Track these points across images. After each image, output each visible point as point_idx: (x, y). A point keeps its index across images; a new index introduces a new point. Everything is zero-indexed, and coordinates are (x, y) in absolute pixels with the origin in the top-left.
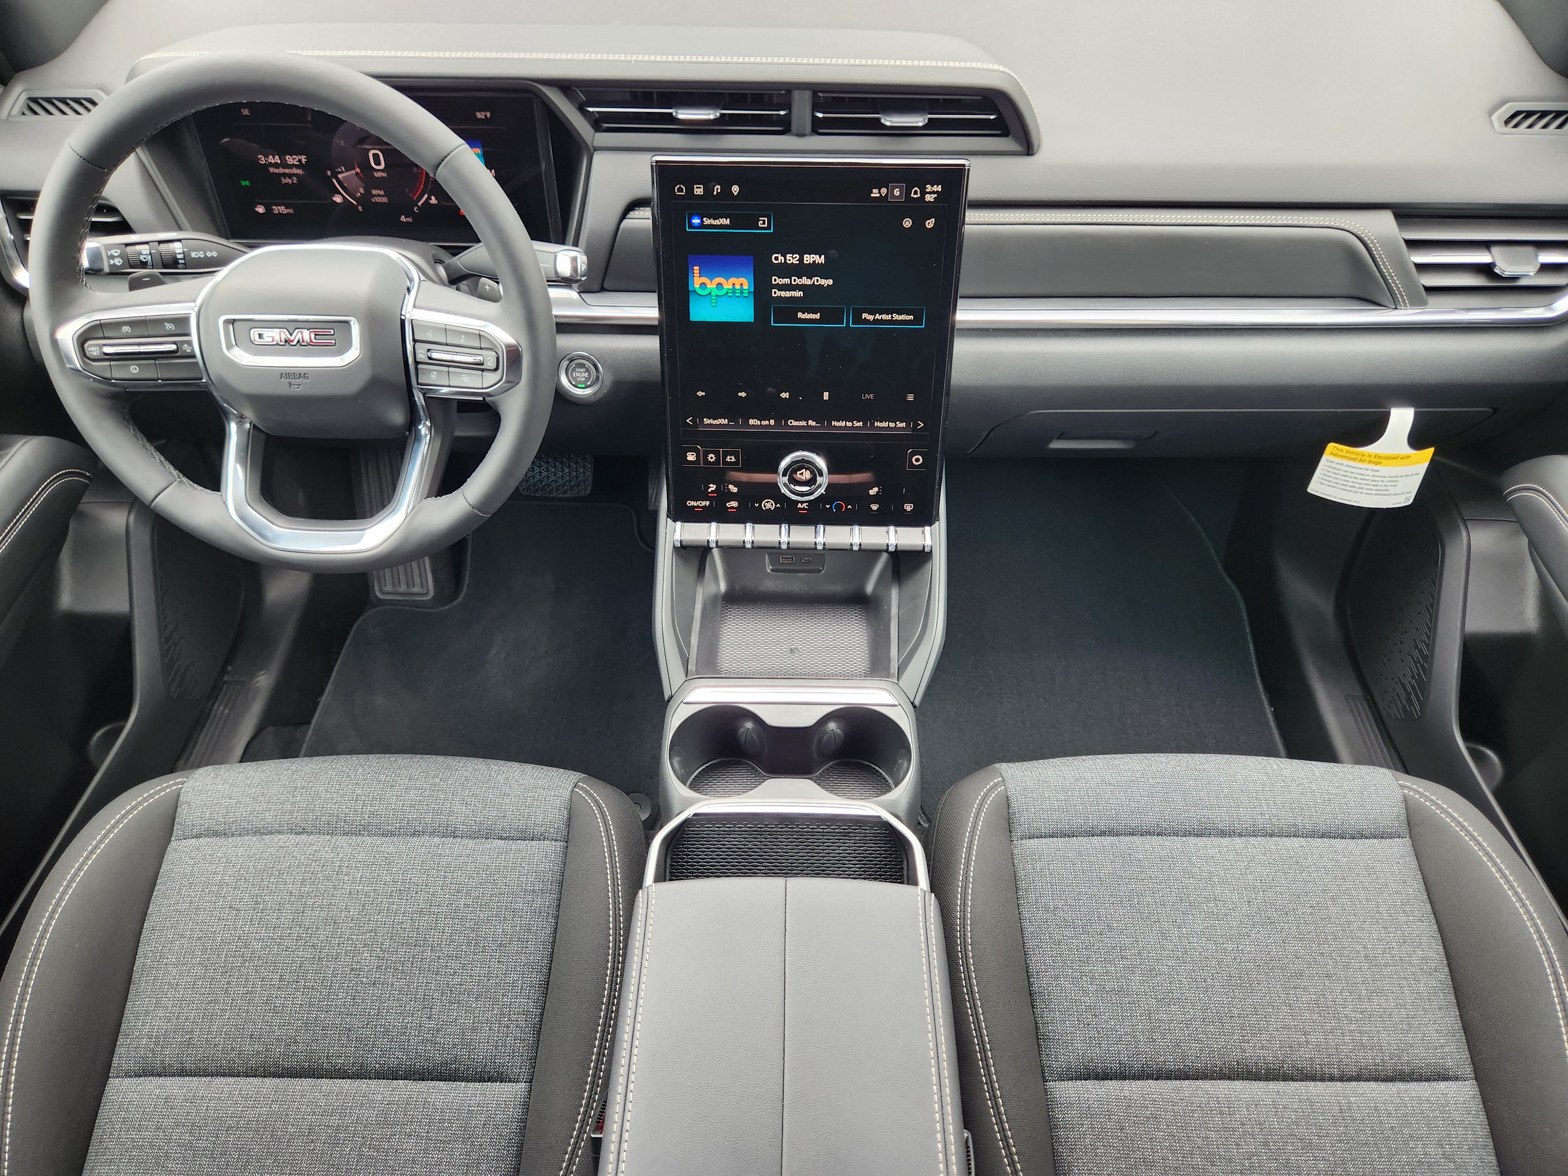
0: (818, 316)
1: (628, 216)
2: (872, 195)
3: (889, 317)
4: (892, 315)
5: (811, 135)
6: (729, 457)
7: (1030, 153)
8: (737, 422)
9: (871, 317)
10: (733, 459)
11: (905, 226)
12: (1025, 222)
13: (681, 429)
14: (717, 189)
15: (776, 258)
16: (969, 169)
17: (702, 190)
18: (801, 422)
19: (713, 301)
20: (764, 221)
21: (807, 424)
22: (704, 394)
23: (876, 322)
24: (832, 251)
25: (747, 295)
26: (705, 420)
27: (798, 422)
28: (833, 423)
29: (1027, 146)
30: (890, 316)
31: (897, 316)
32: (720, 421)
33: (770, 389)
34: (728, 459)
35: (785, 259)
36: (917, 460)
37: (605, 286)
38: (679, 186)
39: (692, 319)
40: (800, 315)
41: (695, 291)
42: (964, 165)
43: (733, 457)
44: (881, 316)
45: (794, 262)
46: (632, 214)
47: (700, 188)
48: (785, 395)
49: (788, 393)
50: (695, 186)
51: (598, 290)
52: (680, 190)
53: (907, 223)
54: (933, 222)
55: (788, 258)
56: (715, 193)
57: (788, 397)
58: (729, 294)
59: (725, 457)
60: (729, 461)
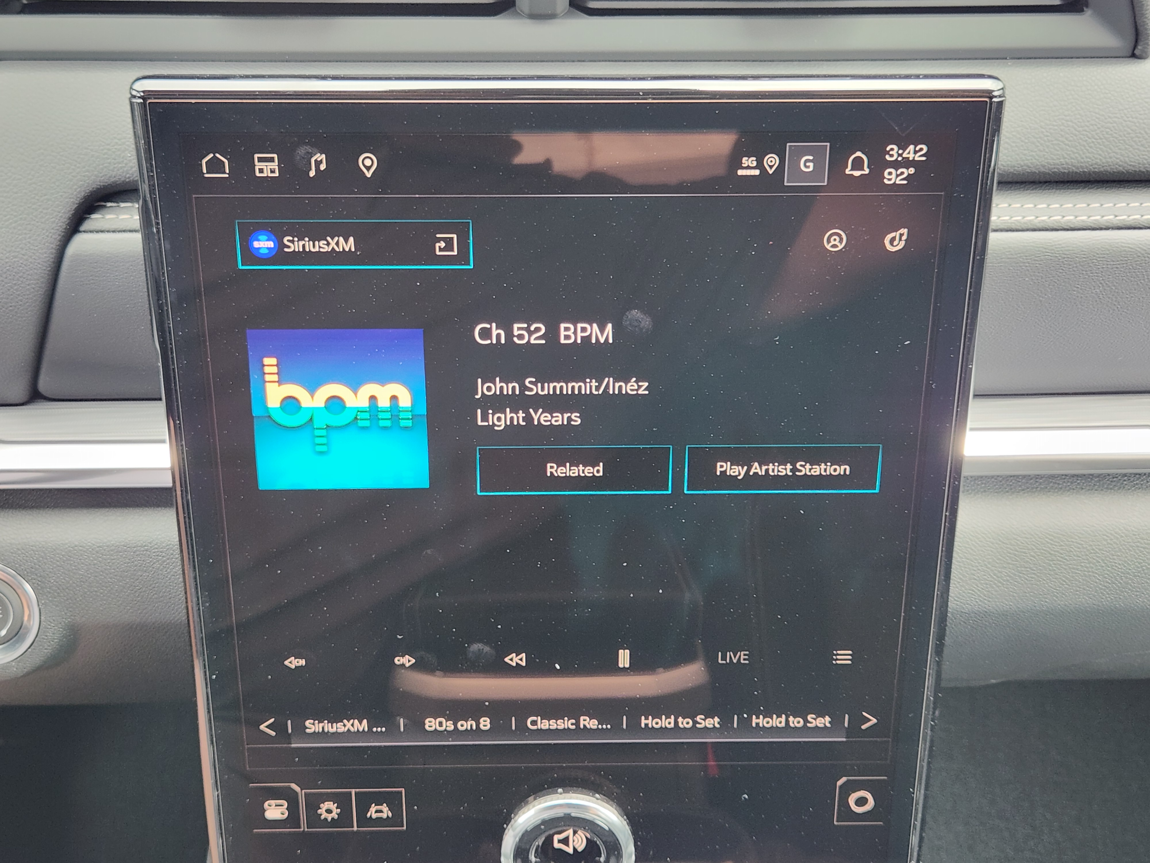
0: (599, 470)
1: (85, 226)
2: (740, 172)
3: (786, 470)
4: (794, 465)
5: (567, 15)
6: (373, 808)
7: (1137, 52)
8: (392, 730)
9: (738, 471)
10: (386, 812)
11: (828, 247)
12: (1128, 224)
13: (246, 746)
14: (318, 163)
15: (486, 334)
16: (1000, 104)
17: (275, 165)
18: (560, 722)
19: (318, 440)
20: (449, 242)
21: (577, 724)
22: (302, 662)
23: (750, 481)
24: (635, 314)
25: (409, 423)
26: (308, 723)
27: (552, 722)
28: (643, 721)
29: (1132, 38)
30: (789, 467)
31: (808, 466)
32: (349, 725)
33: (476, 647)
34: (372, 812)
35: (509, 335)
36: (861, 802)
37: (43, 386)
38: (211, 155)
39: (264, 484)
40: (552, 469)
41: (269, 417)
42: (989, 94)
43: (385, 808)
44: (764, 468)
45: (532, 341)
46: (96, 220)
47: (272, 160)
48: (516, 660)
49: (523, 655)
50: (256, 156)
51: (23, 398)
52: (215, 166)
53: (835, 240)
54: (904, 238)
55: (516, 332)
56: (312, 174)
57: (524, 664)
58: (361, 423)
59: (363, 809)
60: (374, 816)
